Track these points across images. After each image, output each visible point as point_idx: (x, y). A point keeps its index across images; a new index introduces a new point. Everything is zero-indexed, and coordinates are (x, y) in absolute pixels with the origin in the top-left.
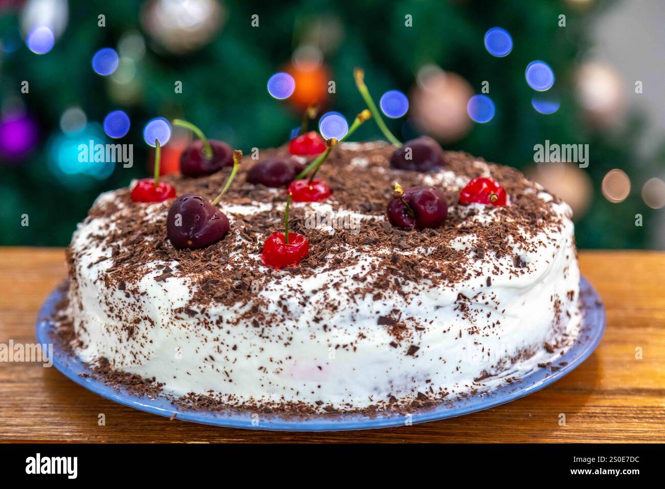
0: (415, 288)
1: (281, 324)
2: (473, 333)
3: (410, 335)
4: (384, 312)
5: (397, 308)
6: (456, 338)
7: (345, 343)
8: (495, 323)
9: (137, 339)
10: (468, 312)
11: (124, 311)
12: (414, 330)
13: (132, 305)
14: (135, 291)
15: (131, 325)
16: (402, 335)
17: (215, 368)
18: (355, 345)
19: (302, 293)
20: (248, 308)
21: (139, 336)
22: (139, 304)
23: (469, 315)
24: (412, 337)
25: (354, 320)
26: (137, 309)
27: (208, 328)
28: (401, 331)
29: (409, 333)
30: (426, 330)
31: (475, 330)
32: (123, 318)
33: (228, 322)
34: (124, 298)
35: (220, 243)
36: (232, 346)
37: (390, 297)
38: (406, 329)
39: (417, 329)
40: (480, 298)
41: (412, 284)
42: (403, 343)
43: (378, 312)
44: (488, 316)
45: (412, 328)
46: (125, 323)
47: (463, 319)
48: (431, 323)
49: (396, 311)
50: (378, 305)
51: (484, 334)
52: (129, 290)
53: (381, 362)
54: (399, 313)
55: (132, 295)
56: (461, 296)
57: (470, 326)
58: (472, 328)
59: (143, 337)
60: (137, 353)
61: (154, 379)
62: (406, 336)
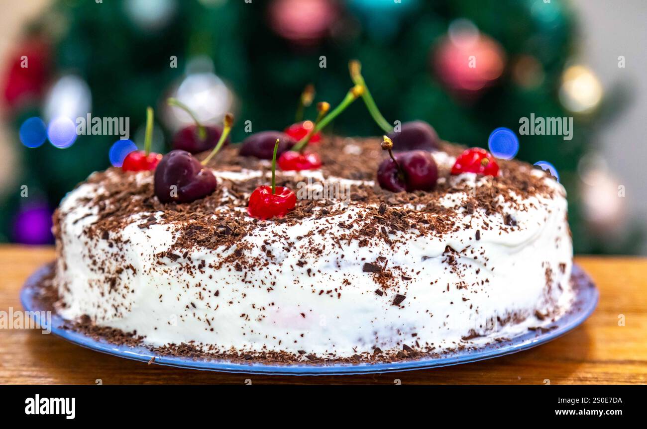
0: (402, 237)
1: (264, 268)
2: (461, 288)
3: (396, 284)
4: (371, 259)
5: (383, 256)
6: (444, 292)
7: (329, 290)
8: (484, 280)
9: (119, 291)
10: (457, 266)
11: (107, 262)
12: (400, 279)
13: (115, 255)
14: (118, 240)
15: (114, 276)
16: (388, 283)
17: (197, 316)
18: (339, 291)
19: (287, 239)
20: (231, 252)
21: (121, 288)
22: (121, 253)
23: (457, 270)
24: (398, 285)
25: (339, 266)
26: (119, 259)
27: (190, 273)
28: (386, 279)
29: (395, 282)
30: (413, 280)
31: (463, 285)
32: (106, 270)
33: (211, 266)
34: (107, 249)
35: (206, 199)
36: (214, 292)
37: (376, 244)
38: (392, 277)
39: (404, 278)
40: (468, 252)
41: (399, 233)
42: (388, 291)
43: (363, 259)
44: (477, 272)
45: (399, 277)
46: (107, 275)
47: (451, 272)
48: (418, 273)
49: (382, 259)
50: (364, 251)
51: (473, 291)
52: (112, 239)
53: (366, 311)
54: (385, 261)
55: (115, 245)
56: (448, 248)
57: (459, 281)
58: (461, 283)
59: (126, 287)
60: (118, 306)
61: (135, 332)
62: (392, 285)
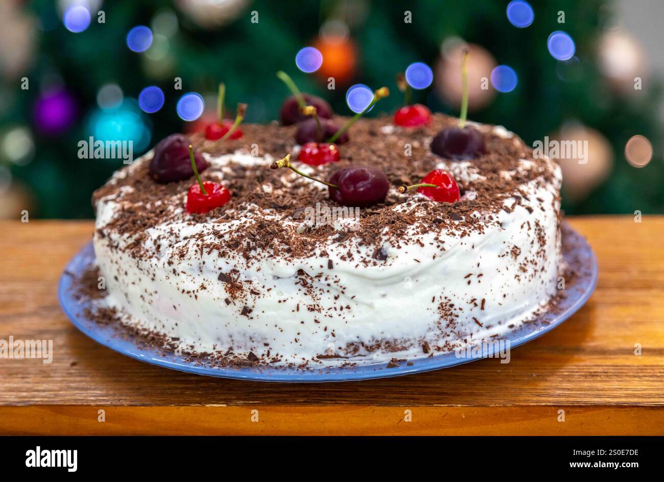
0: (259, 254)
1: (148, 260)
2: (313, 310)
3: (244, 297)
4: (226, 269)
5: (237, 269)
6: (292, 311)
7: (189, 291)
8: (344, 307)
10: (312, 289)
12: (249, 293)
16: (237, 295)
18: (196, 293)
19: (177, 237)
20: (131, 241)
23: (312, 293)
24: (245, 298)
25: (201, 271)
28: (236, 290)
29: (243, 295)
30: (261, 296)
31: (316, 308)
37: (233, 257)
38: (242, 290)
39: (253, 292)
40: (321, 279)
41: (259, 250)
42: (236, 301)
43: (220, 269)
44: (336, 298)
45: (248, 290)
47: (306, 294)
48: (269, 290)
49: (235, 271)
50: (222, 262)
51: (328, 314)
53: (219, 315)
54: (238, 274)
56: (301, 272)
57: (312, 303)
58: (314, 305)
62: (240, 297)
